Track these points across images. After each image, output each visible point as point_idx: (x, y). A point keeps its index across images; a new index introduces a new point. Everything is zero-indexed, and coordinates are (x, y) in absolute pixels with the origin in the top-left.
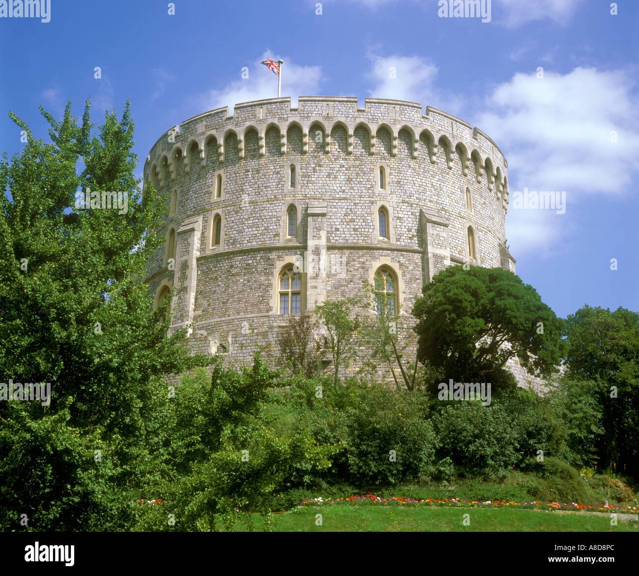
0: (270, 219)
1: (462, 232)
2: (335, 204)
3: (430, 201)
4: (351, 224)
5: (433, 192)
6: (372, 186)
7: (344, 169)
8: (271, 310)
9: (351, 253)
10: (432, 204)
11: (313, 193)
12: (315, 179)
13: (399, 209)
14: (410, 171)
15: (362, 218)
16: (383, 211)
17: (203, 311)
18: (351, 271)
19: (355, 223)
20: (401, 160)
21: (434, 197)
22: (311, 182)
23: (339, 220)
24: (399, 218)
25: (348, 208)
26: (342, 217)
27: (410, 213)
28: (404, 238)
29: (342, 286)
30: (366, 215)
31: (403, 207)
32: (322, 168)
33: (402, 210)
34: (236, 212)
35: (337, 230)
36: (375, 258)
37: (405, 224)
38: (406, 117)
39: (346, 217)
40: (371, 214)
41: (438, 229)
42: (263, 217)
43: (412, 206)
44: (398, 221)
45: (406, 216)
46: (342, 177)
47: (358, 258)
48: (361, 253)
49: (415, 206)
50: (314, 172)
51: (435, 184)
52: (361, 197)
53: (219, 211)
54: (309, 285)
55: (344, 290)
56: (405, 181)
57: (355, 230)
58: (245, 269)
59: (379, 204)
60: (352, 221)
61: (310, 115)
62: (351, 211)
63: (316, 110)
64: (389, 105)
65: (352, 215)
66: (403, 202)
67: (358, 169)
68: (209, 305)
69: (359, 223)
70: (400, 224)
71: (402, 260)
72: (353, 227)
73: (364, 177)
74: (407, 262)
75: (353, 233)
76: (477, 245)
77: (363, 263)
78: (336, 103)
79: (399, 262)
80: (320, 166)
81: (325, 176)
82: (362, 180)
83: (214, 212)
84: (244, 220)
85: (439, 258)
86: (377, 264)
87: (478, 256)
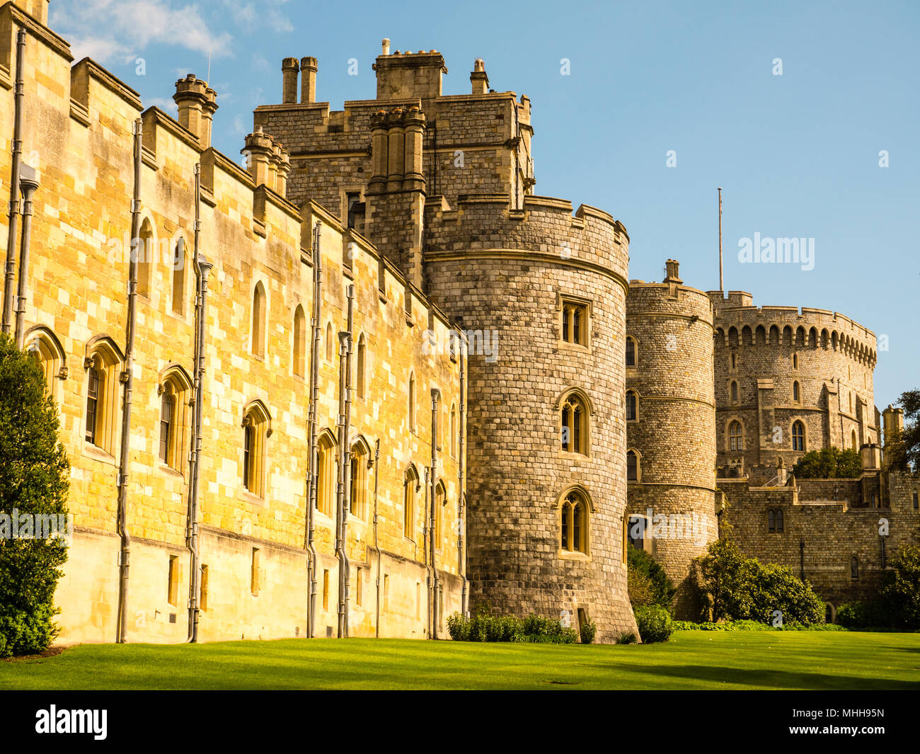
1: (788, 388)
3: (765, 372)
5: (767, 364)
6: (728, 369)
13: (743, 382)
14: (751, 354)
16: (734, 384)
20: (745, 347)
21: (767, 369)
24: (744, 388)
27: (751, 383)
28: (747, 400)
30: (724, 389)
31: (746, 380)
33: (745, 382)
36: (728, 417)
37: (747, 392)
40: (726, 388)
41: (766, 394)
45: (748, 386)
51: (768, 359)
56: (748, 362)
59: (732, 380)
66: (747, 376)
67: (719, 358)
70: (744, 391)
71: (744, 415)
73: (722, 363)
74: (747, 416)
76: (801, 392)
85: (766, 412)
86: (730, 420)
87: (801, 400)
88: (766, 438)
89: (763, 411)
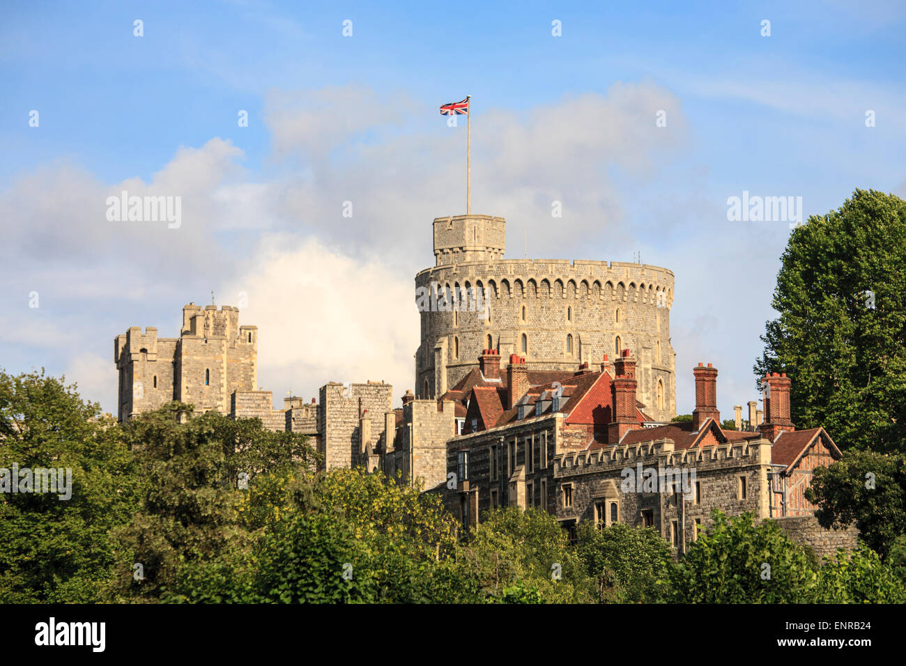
6: (613, 323)
7: (598, 311)
12: (582, 317)
13: (626, 338)
16: (617, 338)
22: (580, 319)
27: (632, 340)
31: (628, 337)
32: (587, 310)
34: (537, 335)
43: (633, 336)
44: (626, 346)
45: (630, 342)
46: (597, 317)
49: (635, 335)
50: (582, 312)
52: (607, 330)
53: (526, 332)
59: (616, 335)
61: (581, 275)
66: (629, 333)
67: (605, 311)
73: (608, 316)
80: (585, 308)
82: (607, 318)
83: (522, 332)
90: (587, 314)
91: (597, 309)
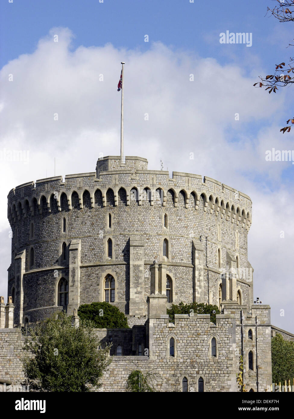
0: (54, 252)
1: (158, 245)
2: (85, 240)
3: (137, 231)
4: (93, 251)
5: (139, 224)
6: (104, 227)
7: (90, 218)
8: (54, 304)
9: (91, 269)
10: (138, 232)
11: (74, 234)
12: (75, 226)
13: (117, 239)
14: (125, 214)
15: (99, 247)
16: (110, 241)
17: (27, 304)
18: (91, 280)
19: (95, 251)
20: (120, 208)
21: (139, 227)
22: (73, 228)
23: (87, 250)
24: (117, 245)
25: (91, 242)
26: (88, 248)
27: (124, 241)
28: (120, 256)
29: (87, 289)
30: (100, 245)
31: (120, 238)
32: (79, 219)
33: (120, 239)
34: (40, 248)
35: (86, 255)
36: (103, 271)
37: (121, 248)
38: (122, 181)
39: (90, 248)
41: (137, 249)
42: (51, 251)
43: (125, 236)
44: (117, 246)
45: (122, 243)
46: (89, 223)
47: (95, 271)
48: (97, 268)
49: (127, 235)
50: (75, 221)
51: (140, 219)
52: (98, 234)
53: (33, 246)
54: (70, 290)
55: (88, 291)
56: (122, 221)
57: (95, 255)
58: (43, 281)
59: (108, 238)
60: (93, 249)
61: (71, 187)
62: (93, 243)
63: (74, 184)
64: (112, 175)
65: (93, 246)
66: (121, 234)
67: (97, 217)
68: (29, 301)
69: (97, 250)
70: (118, 248)
71: (117, 270)
72: (93, 253)
73: (100, 222)
74: (120, 271)
75: (94, 256)
76: (170, 249)
77: (97, 274)
78: (84, 178)
79: (116, 271)
80: (78, 217)
81: (80, 224)
82: (99, 223)
83: (31, 246)
84: (43, 252)
85: (137, 267)
86: (104, 274)
87: (170, 256)
88: (135, 290)
89: (134, 266)
90: (80, 222)
91: (89, 216)
